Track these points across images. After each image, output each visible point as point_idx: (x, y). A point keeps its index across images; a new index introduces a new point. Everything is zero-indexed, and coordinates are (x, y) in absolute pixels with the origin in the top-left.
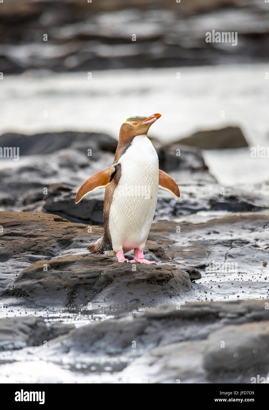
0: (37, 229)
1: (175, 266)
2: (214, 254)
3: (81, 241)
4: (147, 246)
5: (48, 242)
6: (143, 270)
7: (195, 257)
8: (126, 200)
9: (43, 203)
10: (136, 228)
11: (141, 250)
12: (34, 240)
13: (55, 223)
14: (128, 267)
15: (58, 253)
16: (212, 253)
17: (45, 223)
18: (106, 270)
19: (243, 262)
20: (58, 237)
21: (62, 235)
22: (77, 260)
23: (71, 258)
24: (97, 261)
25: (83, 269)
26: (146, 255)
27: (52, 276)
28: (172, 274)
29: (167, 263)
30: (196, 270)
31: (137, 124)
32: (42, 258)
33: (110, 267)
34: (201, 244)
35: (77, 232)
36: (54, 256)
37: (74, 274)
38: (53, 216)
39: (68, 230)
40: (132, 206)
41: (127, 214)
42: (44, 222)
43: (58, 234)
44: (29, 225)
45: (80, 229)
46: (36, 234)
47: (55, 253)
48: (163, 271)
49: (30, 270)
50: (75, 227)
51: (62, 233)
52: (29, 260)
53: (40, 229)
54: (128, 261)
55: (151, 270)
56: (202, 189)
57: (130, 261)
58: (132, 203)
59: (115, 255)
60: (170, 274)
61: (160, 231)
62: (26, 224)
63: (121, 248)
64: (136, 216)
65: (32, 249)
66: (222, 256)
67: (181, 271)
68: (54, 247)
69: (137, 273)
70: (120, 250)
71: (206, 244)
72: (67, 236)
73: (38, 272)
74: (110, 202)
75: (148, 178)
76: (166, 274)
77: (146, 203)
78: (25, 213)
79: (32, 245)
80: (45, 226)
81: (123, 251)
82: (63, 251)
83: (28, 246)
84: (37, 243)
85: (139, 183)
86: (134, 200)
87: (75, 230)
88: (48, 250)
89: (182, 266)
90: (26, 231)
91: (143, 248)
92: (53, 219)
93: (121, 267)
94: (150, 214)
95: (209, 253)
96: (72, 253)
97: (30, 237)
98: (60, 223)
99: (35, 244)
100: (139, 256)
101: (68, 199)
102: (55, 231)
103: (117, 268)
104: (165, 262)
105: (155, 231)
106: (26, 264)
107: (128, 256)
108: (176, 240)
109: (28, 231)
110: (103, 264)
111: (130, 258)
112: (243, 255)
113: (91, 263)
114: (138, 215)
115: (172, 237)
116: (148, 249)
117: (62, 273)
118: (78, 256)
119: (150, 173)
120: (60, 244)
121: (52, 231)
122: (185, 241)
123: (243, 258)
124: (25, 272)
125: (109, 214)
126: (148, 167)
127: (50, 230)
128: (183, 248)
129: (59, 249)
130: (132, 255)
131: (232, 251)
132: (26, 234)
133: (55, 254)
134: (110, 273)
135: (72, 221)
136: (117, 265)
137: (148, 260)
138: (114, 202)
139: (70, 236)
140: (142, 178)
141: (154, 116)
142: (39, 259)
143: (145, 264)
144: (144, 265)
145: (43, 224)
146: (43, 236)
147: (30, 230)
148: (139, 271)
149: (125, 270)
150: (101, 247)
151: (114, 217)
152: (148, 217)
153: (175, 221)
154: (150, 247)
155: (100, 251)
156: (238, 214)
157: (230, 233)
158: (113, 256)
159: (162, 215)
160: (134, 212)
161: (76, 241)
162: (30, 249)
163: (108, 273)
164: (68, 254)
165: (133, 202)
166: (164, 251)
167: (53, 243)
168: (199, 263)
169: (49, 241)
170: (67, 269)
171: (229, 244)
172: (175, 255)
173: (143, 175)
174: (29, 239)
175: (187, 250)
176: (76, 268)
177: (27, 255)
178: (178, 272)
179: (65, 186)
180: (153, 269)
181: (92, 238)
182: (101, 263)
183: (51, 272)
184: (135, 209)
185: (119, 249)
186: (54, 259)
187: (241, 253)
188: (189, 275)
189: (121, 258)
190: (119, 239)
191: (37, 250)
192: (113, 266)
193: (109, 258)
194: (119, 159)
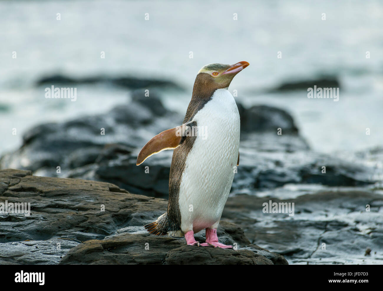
0: (88, 201)
1: (256, 252)
2: (304, 238)
3: (142, 217)
4: (222, 226)
5: (100, 217)
6: (217, 256)
7: (280, 241)
8: (203, 167)
9: (96, 167)
10: (213, 202)
11: (214, 231)
12: (84, 213)
13: (111, 193)
14: (199, 252)
15: (112, 231)
16: (303, 236)
17: (98, 193)
18: (172, 254)
19: (339, 249)
20: (114, 211)
21: (119, 209)
22: (136, 241)
23: (129, 238)
24: (160, 243)
25: (143, 252)
26: (221, 237)
27: (106, 259)
28: (253, 262)
29: (247, 248)
30: (283, 257)
31: (218, 73)
32: (93, 236)
33: (177, 250)
34: (288, 225)
35: (137, 206)
36: (108, 234)
37: (132, 258)
38: (108, 185)
39: (127, 203)
40: (209, 175)
41: (203, 184)
42: (96, 192)
43: (113, 207)
44: (79, 195)
45: (141, 202)
46: (86, 206)
47: (109, 230)
48: (242, 257)
49: (78, 251)
50: (134, 199)
51: (119, 206)
52: (77, 238)
53: (91, 201)
54: (199, 244)
55: (228, 256)
56: (292, 156)
57: (201, 244)
58: (209, 170)
59: (183, 236)
60: (251, 262)
61: (238, 207)
62: (75, 194)
63: (191, 227)
64: (213, 187)
65: (81, 224)
66: (314, 240)
67: (264, 258)
68: (108, 223)
69: (210, 259)
70: (190, 231)
71: (294, 225)
72: (125, 211)
73: (88, 253)
74: (181, 169)
75: (229, 141)
76: (246, 262)
77: (226, 171)
78: (73, 180)
79: (82, 220)
80: (98, 198)
81: (193, 231)
82: (119, 229)
83: (76, 221)
84: (88, 217)
85: (219, 146)
86: (213, 168)
87: (135, 203)
88: (100, 227)
89: (265, 252)
90: (75, 203)
91: (216, 229)
92: (108, 188)
93: (191, 251)
94: (228, 185)
95: (299, 236)
96: (130, 232)
97: (78, 210)
98: (117, 194)
99: (85, 218)
100: (212, 238)
101: (126, 164)
102: (110, 204)
103: (185, 253)
104: (244, 247)
105: (233, 207)
106: (73, 244)
107: (200, 237)
108: (259, 219)
109: (78, 202)
110: (168, 246)
111: (201, 240)
112: (340, 241)
113: (153, 245)
114: (216, 185)
115: (253, 215)
116: (224, 230)
117: (117, 256)
118: (138, 235)
119: (232, 135)
120: (116, 220)
121: (107, 203)
122: (269, 221)
123: (339, 244)
124: (71, 253)
125: (180, 185)
126: (231, 126)
127: (103, 202)
128: (267, 229)
129: (114, 226)
130: (204, 236)
131: (326, 235)
132: (75, 206)
133: (109, 232)
134: (176, 259)
135: (132, 192)
136: (185, 249)
137: (224, 243)
138: (186, 169)
139: (128, 210)
140: (223, 140)
141: (239, 64)
142: (89, 238)
143: (220, 248)
144: (219, 250)
145: (96, 194)
146: (95, 209)
147: (80, 201)
148: (212, 257)
149: (196, 255)
150: (164, 227)
151: (186, 188)
152: (226, 189)
153: (256, 196)
154: (227, 227)
155: (163, 231)
156: (335, 189)
157: (324, 213)
158: (181, 237)
159: (241, 187)
160: (211, 182)
161: (136, 217)
162: (79, 225)
163: (174, 258)
164: (125, 233)
165: (211, 170)
166: (244, 232)
167: (108, 218)
168: (285, 249)
169: (103, 216)
170: (124, 252)
171: (323, 226)
172: (256, 238)
173: (224, 135)
174: (77, 212)
175: (272, 232)
176: (135, 250)
177: (74, 232)
178: (261, 260)
179: (123, 148)
180: (230, 255)
181: (155, 214)
182: (166, 246)
183: (104, 254)
184: (213, 178)
185: (189, 229)
186: (108, 239)
187: (338, 238)
188: (273, 263)
189: (190, 240)
190: (190, 216)
191: (87, 226)
192: (180, 250)
193: (176, 240)
194: (194, 115)
